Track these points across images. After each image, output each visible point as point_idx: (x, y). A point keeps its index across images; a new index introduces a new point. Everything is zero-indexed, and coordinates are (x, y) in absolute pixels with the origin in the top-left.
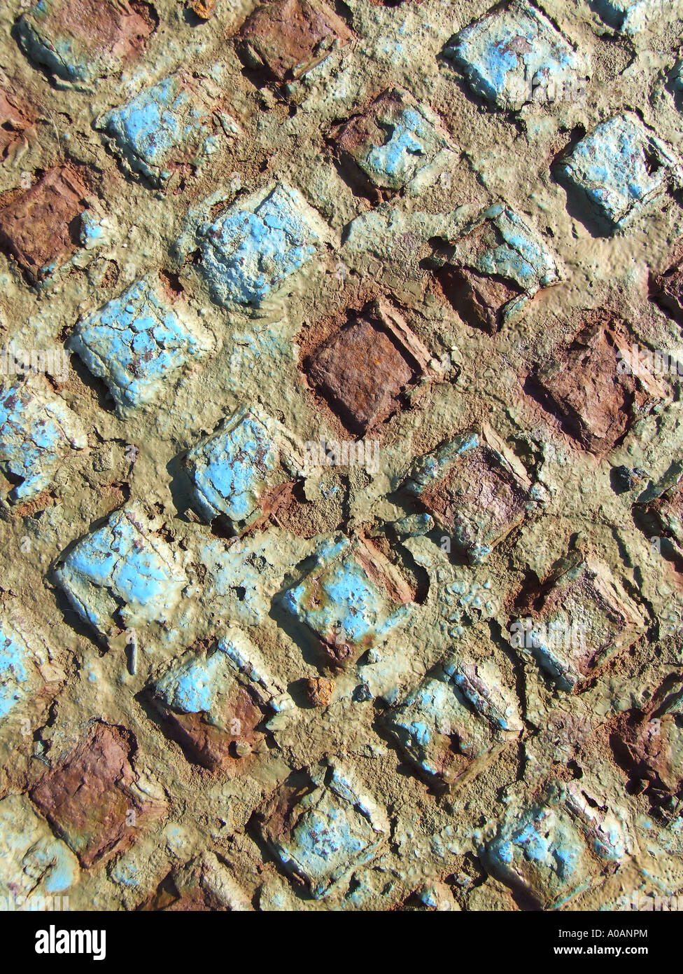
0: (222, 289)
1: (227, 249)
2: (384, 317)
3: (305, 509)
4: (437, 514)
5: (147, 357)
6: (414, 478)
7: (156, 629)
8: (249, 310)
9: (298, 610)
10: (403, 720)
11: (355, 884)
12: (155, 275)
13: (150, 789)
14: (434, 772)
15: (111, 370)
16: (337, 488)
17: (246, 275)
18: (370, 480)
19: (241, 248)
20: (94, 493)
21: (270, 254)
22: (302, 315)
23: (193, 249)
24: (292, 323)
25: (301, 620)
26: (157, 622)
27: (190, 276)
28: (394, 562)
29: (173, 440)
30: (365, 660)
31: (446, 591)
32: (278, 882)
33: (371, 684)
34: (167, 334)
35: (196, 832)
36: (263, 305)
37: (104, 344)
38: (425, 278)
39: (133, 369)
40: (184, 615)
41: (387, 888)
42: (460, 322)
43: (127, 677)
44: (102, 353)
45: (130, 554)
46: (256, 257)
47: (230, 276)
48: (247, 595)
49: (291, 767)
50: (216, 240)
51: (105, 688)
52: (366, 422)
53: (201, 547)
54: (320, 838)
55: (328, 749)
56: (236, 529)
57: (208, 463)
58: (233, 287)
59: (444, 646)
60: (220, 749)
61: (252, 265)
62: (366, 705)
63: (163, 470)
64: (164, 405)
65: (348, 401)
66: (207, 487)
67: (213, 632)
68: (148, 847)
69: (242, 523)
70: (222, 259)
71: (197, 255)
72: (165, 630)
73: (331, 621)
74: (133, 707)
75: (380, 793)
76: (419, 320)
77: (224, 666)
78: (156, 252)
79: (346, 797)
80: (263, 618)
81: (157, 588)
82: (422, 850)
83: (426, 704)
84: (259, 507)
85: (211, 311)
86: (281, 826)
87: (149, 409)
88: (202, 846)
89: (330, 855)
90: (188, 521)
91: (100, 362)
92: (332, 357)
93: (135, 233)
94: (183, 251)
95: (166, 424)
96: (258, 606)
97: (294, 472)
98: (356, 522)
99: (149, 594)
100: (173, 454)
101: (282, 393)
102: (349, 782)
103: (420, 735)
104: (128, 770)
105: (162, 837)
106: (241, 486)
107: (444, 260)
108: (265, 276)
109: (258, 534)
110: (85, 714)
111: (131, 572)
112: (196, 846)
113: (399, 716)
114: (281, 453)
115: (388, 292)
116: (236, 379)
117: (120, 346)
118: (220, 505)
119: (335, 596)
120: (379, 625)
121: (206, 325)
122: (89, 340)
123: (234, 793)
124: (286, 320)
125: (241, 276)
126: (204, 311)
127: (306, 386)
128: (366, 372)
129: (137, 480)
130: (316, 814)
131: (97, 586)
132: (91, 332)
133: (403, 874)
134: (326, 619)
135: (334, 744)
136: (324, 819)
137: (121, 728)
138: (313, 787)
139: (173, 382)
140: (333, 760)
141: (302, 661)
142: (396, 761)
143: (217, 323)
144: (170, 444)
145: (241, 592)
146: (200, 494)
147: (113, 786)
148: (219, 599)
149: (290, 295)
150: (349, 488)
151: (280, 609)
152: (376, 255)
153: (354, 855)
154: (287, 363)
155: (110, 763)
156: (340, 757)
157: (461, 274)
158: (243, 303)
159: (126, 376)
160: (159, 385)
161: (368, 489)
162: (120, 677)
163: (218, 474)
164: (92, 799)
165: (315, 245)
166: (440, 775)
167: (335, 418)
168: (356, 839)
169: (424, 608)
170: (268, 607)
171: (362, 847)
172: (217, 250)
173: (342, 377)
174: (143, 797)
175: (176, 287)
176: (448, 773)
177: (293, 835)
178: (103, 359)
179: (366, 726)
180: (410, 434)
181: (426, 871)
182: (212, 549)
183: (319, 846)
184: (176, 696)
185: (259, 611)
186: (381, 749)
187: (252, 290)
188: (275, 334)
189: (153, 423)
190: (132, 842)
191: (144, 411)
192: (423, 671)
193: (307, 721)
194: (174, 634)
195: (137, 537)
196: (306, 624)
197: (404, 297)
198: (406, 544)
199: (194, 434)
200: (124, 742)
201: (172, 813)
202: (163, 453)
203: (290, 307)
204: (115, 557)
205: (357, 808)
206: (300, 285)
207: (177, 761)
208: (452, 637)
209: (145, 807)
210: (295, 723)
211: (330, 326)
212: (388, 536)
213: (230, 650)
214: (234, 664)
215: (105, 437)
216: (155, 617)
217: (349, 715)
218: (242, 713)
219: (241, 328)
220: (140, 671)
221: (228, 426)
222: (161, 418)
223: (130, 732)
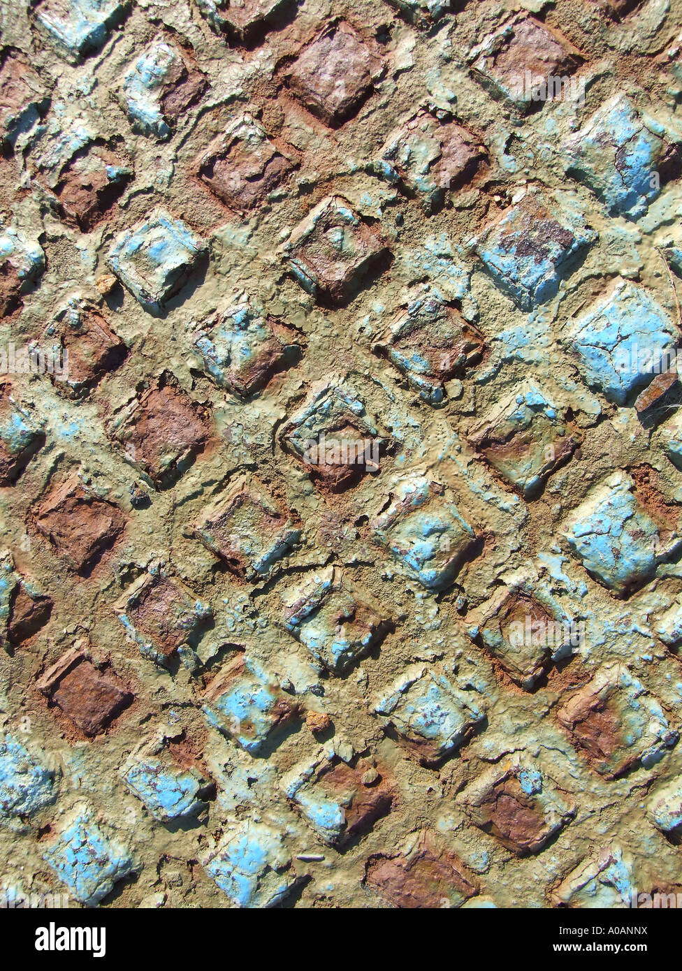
0: (44, 798)
1: (15, 797)
2: (48, 684)
3: (190, 734)
4: (177, 643)
5: (93, 853)
6: (155, 659)
7: (289, 841)
8: (57, 778)
9: (257, 741)
10: (333, 660)
11: (469, 688)
12: (40, 846)
13: (410, 844)
14: (370, 635)
15: (106, 878)
16: (171, 712)
17: (31, 783)
18: (162, 689)
19: (13, 788)
20: (199, 885)
21: (14, 766)
22: (55, 739)
23: (19, 820)
24: (62, 747)
25: (264, 738)
26: (283, 840)
27: (39, 820)
28: (220, 669)
29: (153, 829)
30: (291, 690)
31: (234, 631)
32: (475, 745)
33: (309, 684)
34: (76, 839)
35: (441, 809)
36: (51, 769)
37: (88, 884)
38: (20, 653)
39: (103, 862)
40: (274, 821)
41: (471, 663)
42: (48, 625)
43: (327, 862)
44: (94, 885)
45: (231, 863)
46: (18, 776)
47: (34, 793)
48: (253, 776)
49: (383, 739)
50: (10, 805)
51: (339, 878)
52: (122, 694)
53: (224, 809)
54: (430, 719)
55: (364, 713)
56: (205, 786)
57: (162, 807)
58: (42, 790)
59: (276, 630)
60: (371, 794)
61: (24, 779)
62: (326, 686)
63: (175, 836)
64: (129, 837)
65: (109, 706)
66: (178, 808)
67: (284, 800)
68: (457, 845)
69: (201, 781)
70: (22, 799)
71: (23, 817)
72: (288, 834)
73: (263, 718)
74: (350, 857)
75: (395, 671)
76: (50, 656)
77: (306, 793)
78: (25, 845)
79: (396, 700)
80: (270, 764)
81: (254, 842)
82: (438, 638)
83: (318, 644)
84: (188, 770)
85: (61, 804)
86: (427, 747)
87: (133, 847)
88: (451, 804)
89: (443, 711)
90: (208, 818)
91: (102, 886)
92: (80, 719)
93: (13, 862)
94: (21, 827)
95: (142, 835)
96: (261, 768)
97: (161, 746)
98: (193, 699)
99: (258, 849)
100: (163, 829)
101: (110, 753)
102: (384, 699)
103: (342, 648)
104: (397, 861)
105: (448, 834)
106: (173, 785)
107: (5, 641)
108: (30, 770)
109: (209, 769)
110: (359, 892)
111: (244, 862)
112: (454, 809)
113: (330, 663)
114: (149, 755)
115: (33, 679)
116: (104, 787)
117: (88, 873)
118: (190, 798)
119: (243, 716)
120: (262, 682)
121: (71, 808)
122: (87, 895)
123: (407, 782)
124: (61, 751)
125: (32, 786)
126: (61, 810)
127: (103, 736)
128: (87, 695)
129: (184, 855)
130: (412, 723)
131: (259, 886)
132: (82, 893)
133: (458, 651)
134: (262, 722)
135: (359, 708)
136: (416, 716)
137: (368, 865)
138: (391, 725)
139: (111, 831)
140: (371, 710)
141: (299, 734)
142: (369, 660)
143: (68, 800)
144: (156, 832)
145: (251, 781)
146: (184, 812)
147: (410, 873)
148: (259, 796)
149: (44, 749)
150: (170, 704)
151: (262, 752)
152: (9, 689)
153: (443, 692)
154: (89, 750)
155: (393, 875)
156: (369, 704)
157: (14, 629)
158: (52, 783)
159: (108, 868)
160: (113, 842)
161: (169, 690)
162: (327, 867)
163: (167, 801)
164: (421, 888)
165: (5, 734)
166: (373, 630)
167: (124, 714)
168: (429, 692)
169: (247, 647)
170: (261, 760)
171: (435, 686)
172: (17, 803)
173: (93, 712)
174: (415, 850)
175: (48, 829)
176: (371, 624)
177: (431, 739)
178: (99, 884)
179: (345, 684)
180: (128, 660)
181: (454, 633)
182: (225, 801)
183: (436, 720)
184: (332, 829)
185: (264, 768)
186: (360, 673)
187: (40, 779)
188: (70, 760)
189: (143, 844)
190: (454, 857)
191: (135, 851)
192: (297, 644)
193: (344, 729)
194: (290, 828)
195: (219, 858)
196: (267, 734)
197: (36, 667)
198: (204, 662)
199: (146, 815)
200: (379, 862)
201: (429, 827)
202: (163, 836)
203: (52, 748)
204: (234, 875)
205: (405, 691)
206: (34, 743)
207: (388, 824)
208: (267, 626)
209: (423, 849)
210: (346, 738)
211: (63, 719)
212: (202, 673)
213: (293, 790)
214: (303, 786)
215: (156, 878)
216: (278, 842)
217: (335, 699)
218: (342, 778)
219: (70, 783)
220: (321, 853)
221: (136, 793)
222: (138, 839)
223: (369, 859)
